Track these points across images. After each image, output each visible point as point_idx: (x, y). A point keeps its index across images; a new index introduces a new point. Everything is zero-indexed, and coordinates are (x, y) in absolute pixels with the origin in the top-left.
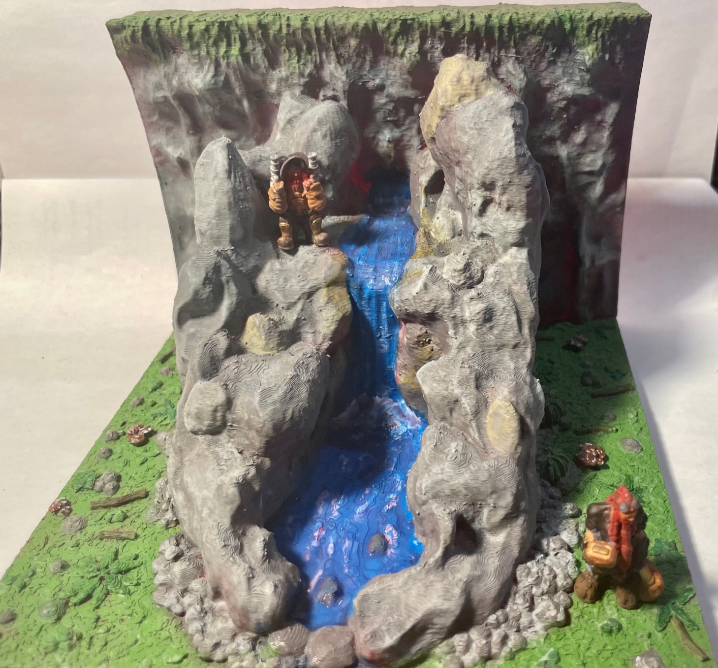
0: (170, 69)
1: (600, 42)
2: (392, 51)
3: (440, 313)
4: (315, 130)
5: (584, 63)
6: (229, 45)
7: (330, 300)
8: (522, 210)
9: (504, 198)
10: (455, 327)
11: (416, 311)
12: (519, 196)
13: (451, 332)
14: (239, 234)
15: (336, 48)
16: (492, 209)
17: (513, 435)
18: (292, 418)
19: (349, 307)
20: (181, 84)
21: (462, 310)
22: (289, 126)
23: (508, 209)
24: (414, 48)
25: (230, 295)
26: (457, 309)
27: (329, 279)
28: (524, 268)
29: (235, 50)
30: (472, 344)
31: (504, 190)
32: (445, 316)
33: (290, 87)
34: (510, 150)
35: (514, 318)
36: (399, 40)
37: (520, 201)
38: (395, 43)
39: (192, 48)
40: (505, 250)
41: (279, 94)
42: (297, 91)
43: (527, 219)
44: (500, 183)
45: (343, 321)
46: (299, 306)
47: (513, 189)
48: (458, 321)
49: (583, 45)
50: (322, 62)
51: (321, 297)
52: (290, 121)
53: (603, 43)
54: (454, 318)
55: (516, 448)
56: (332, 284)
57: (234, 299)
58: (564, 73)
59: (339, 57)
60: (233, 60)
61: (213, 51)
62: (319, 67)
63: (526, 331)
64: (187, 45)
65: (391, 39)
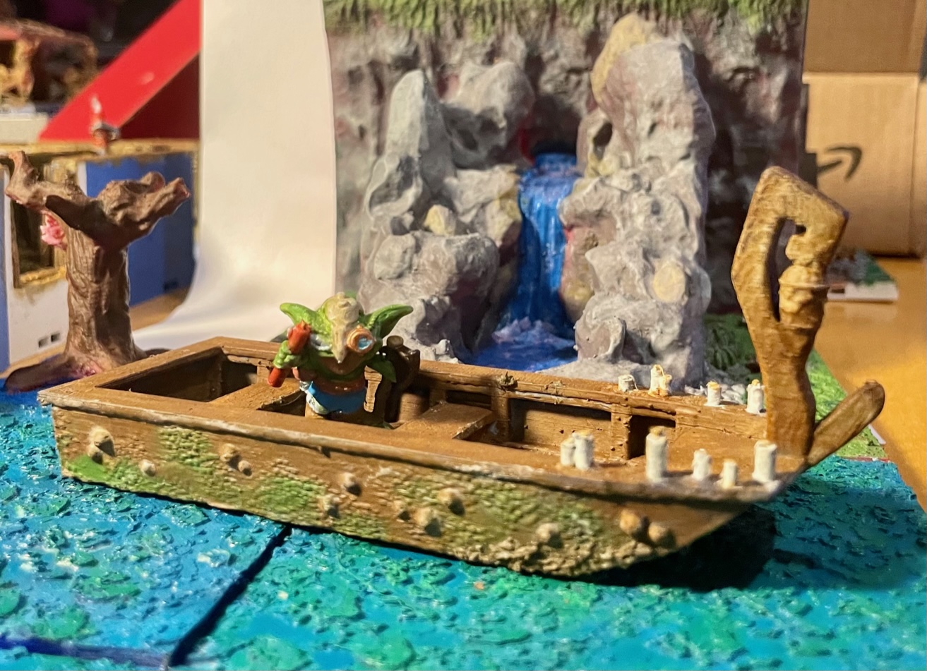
0: (369, 39)
1: (762, 13)
2: (568, 22)
3: (609, 210)
4: (495, 81)
5: (748, 33)
6: (424, 16)
7: (502, 208)
8: (689, 126)
9: (672, 116)
10: (624, 220)
11: (587, 211)
12: (686, 113)
13: (619, 225)
14: (426, 146)
15: (518, 21)
16: (659, 131)
17: (680, 285)
18: (473, 262)
19: (519, 217)
20: (376, 52)
21: (631, 206)
22: (470, 83)
23: (676, 126)
24: (589, 18)
25: (417, 186)
26: (626, 206)
27: (502, 193)
28: (691, 177)
29: (429, 21)
30: (639, 234)
31: (672, 107)
32: (613, 212)
33: (472, 57)
34: (678, 73)
35: (681, 213)
36: (576, 11)
37: (687, 117)
38: (571, 14)
39: (392, 18)
40: (672, 165)
41: (461, 63)
42: (479, 60)
43: (694, 136)
44: (667, 102)
45: (514, 225)
46: (474, 212)
47: (680, 107)
48: (627, 215)
49: (745, 16)
50: (503, 34)
51: (494, 208)
52: (471, 79)
53: (765, 15)
54: (622, 212)
55: (683, 297)
56: (506, 196)
57: (420, 190)
58: (729, 46)
59: (520, 28)
60: (426, 30)
61: (409, 22)
62: (500, 38)
63: (693, 226)
64: (387, 17)
65: (569, 11)
